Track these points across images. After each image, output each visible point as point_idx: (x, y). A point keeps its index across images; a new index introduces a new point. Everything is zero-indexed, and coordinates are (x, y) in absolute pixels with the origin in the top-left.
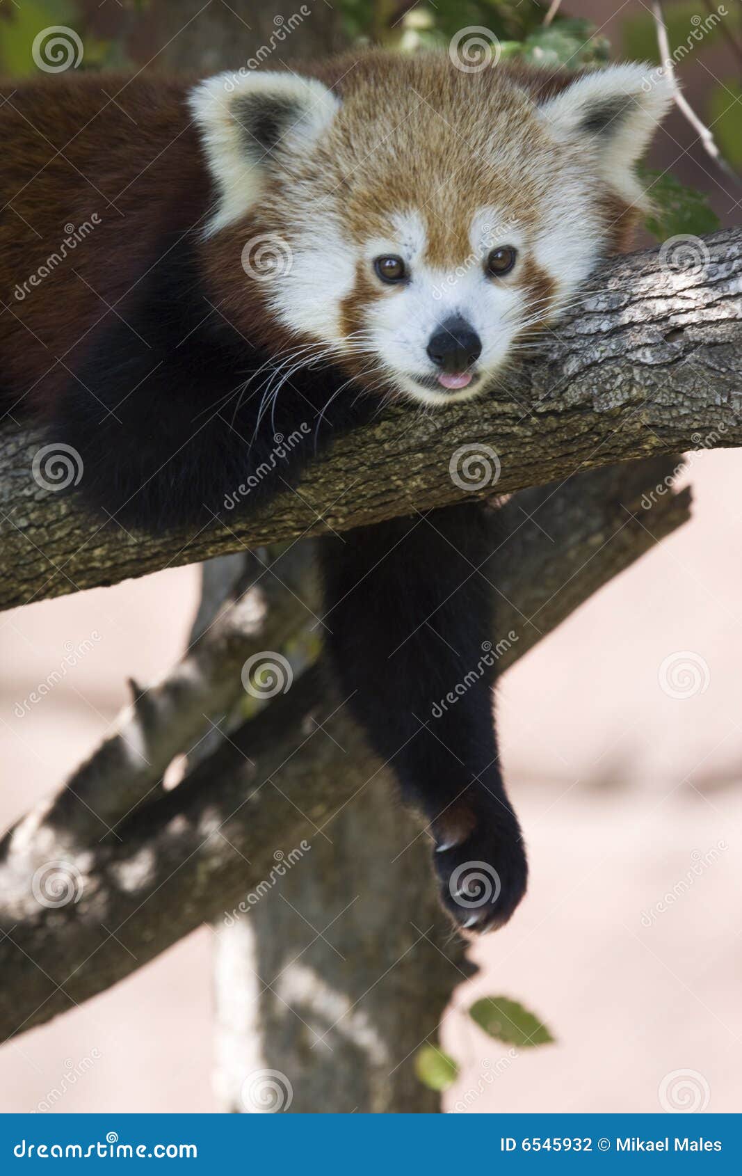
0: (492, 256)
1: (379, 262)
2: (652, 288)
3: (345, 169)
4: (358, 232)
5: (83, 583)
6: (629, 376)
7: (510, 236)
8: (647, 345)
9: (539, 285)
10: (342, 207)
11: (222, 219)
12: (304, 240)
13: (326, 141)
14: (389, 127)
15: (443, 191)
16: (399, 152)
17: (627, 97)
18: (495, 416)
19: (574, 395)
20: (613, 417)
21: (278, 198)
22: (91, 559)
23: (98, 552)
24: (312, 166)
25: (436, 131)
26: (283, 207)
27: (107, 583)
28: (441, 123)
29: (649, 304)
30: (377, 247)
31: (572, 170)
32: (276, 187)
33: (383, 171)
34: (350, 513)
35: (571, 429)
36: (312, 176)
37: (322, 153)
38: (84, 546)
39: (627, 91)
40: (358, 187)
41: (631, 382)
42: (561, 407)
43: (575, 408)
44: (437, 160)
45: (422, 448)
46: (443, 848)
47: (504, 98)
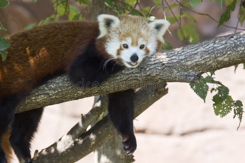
0: (141, 46)
1: (124, 45)
2: (160, 57)
3: (121, 31)
4: (121, 40)
5: (73, 99)
6: (156, 71)
7: (144, 43)
8: (159, 66)
9: (148, 51)
10: (119, 36)
11: (101, 36)
12: (113, 40)
13: (118, 26)
14: (128, 25)
15: (135, 35)
16: (129, 29)
17: (162, 24)
18: (136, 76)
19: (148, 73)
20: (154, 77)
21: (109, 34)
22: (74, 96)
23: (75, 95)
24: (116, 30)
25: (135, 27)
26: (110, 35)
27: (77, 99)
28: (135, 26)
29: (160, 60)
30: (124, 42)
31: (153, 35)
32: (109, 32)
33: (126, 32)
34: (114, 90)
35: (147, 79)
36: (115, 31)
37: (117, 28)
38: (73, 94)
39: (162, 23)
40: (122, 33)
41: (157, 72)
42: (146, 75)
43: (148, 75)
44: (134, 31)
45: (125, 80)
46: (124, 141)
47: (144, 23)
